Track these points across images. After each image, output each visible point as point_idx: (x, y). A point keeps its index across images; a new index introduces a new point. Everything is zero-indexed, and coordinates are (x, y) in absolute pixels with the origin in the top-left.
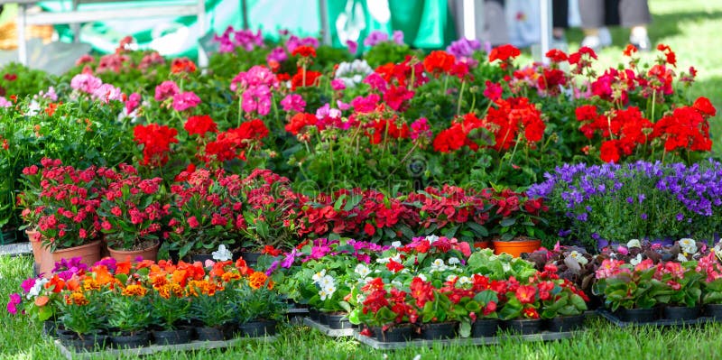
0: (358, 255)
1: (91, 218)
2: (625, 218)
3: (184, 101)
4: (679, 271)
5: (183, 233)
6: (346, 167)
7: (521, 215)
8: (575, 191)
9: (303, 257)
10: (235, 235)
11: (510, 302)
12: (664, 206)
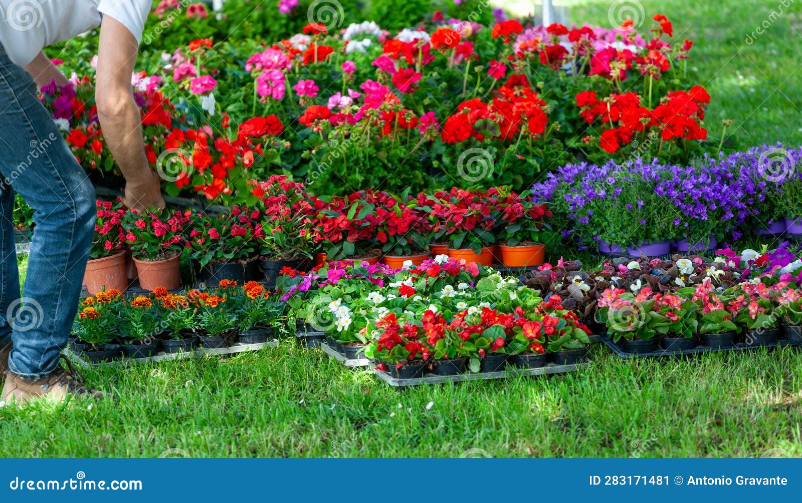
0: (372, 280)
1: (117, 230)
2: (625, 224)
3: (202, 85)
4: (677, 301)
5: (204, 244)
6: (358, 159)
7: (526, 221)
8: (577, 195)
9: (319, 280)
10: (254, 244)
11: (517, 337)
12: (662, 211)
